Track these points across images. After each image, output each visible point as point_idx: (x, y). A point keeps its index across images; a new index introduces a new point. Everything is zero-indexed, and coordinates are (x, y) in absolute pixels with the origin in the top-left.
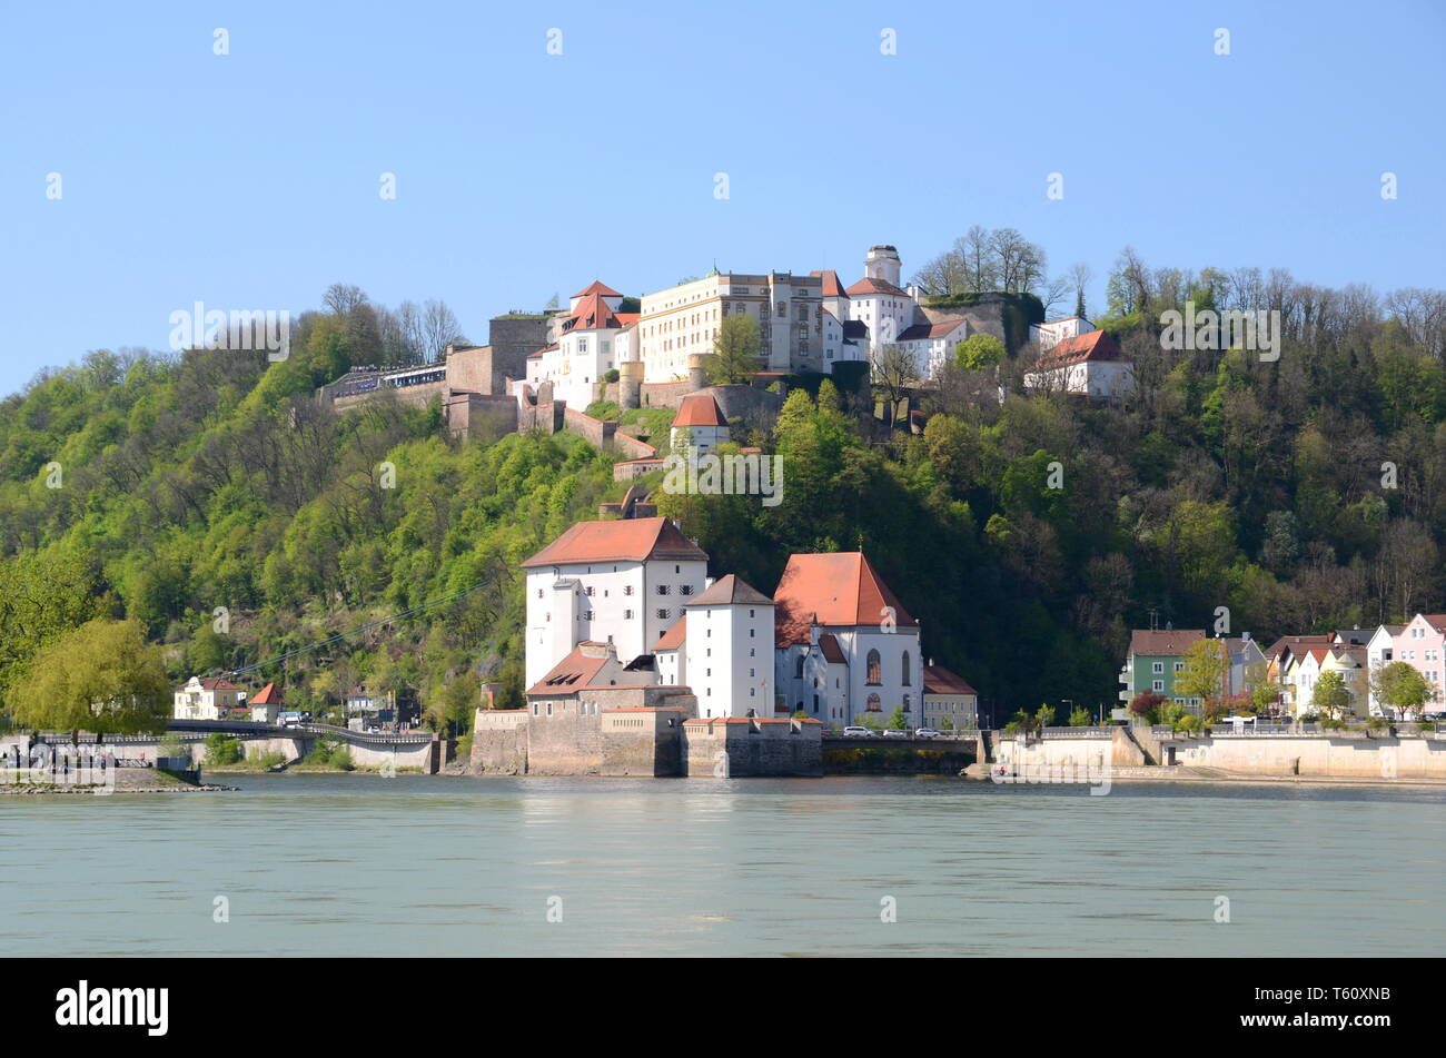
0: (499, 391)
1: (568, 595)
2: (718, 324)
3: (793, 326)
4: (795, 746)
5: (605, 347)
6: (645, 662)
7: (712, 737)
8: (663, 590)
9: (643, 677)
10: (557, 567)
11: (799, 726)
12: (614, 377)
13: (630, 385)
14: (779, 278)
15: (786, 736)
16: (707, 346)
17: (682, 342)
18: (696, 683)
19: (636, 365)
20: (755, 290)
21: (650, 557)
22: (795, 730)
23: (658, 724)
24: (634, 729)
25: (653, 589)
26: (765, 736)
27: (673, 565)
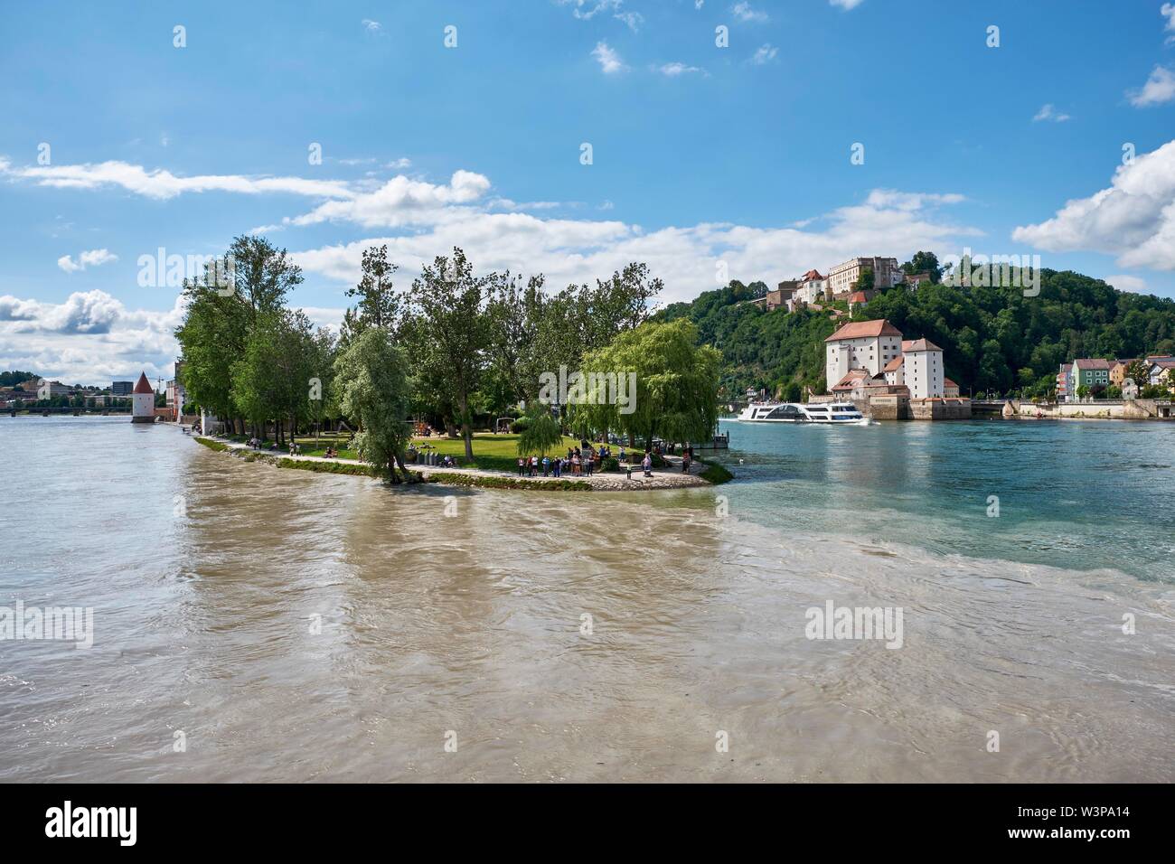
0: (783, 303)
1: (846, 352)
2: (858, 274)
3: (882, 274)
4: (960, 409)
5: (818, 285)
6: (880, 376)
7: (924, 407)
8: (885, 348)
9: (879, 382)
10: (840, 340)
11: (962, 402)
12: (822, 293)
13: (828, 295)
14: (877, 258)
15: (957, 405)
16: (856, 280)
17: (845, 281)
18: (910, 383)
19: (829, 289)
20: (869, 263)
21: (880, 335)
22: (960, 404)
23: (898, 401)
24: (886, 403)
25: (881, 348)
26: (948, 406)
27: (889, 338)
